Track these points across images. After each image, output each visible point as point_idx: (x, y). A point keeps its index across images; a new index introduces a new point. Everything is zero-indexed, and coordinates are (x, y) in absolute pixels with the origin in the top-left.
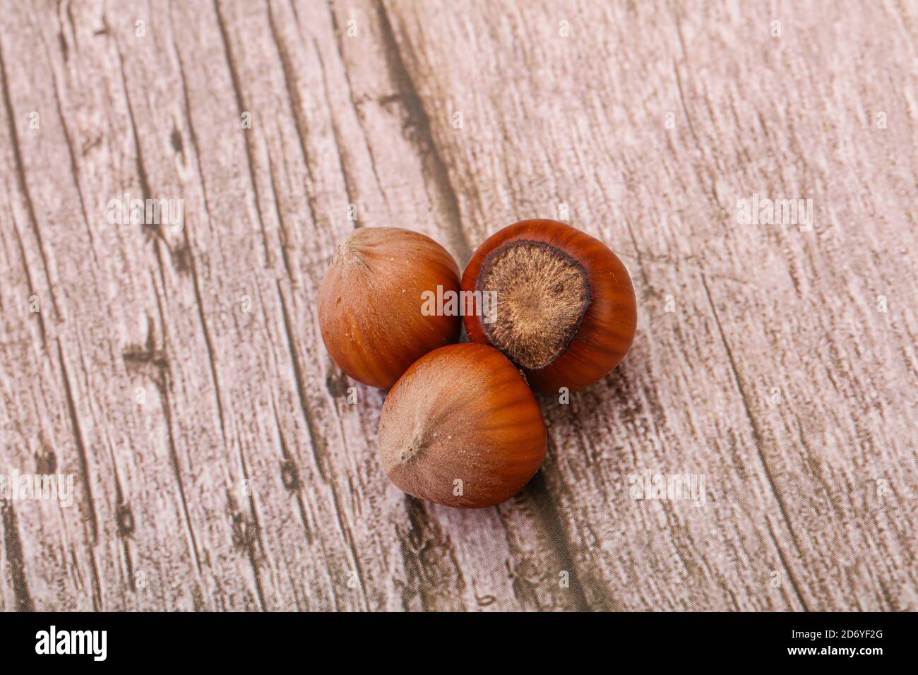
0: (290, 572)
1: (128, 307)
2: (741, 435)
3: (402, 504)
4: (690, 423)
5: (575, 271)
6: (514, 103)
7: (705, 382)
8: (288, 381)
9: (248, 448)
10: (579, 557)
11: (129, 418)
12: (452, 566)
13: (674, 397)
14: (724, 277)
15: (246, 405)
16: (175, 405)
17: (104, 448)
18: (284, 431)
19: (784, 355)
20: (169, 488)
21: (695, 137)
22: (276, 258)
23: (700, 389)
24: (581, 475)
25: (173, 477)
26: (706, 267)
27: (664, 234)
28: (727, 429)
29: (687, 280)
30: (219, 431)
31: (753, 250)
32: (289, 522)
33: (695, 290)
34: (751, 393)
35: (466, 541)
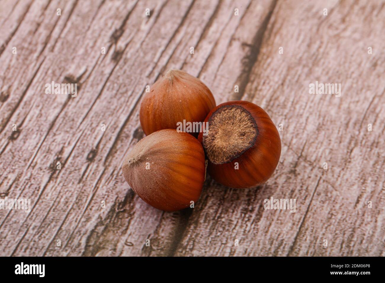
0: (62, 189)
1: (82, 61)
2: (286, 244)
3: (127, 191)
4: (268, 228)
6: (296, 73)
7: (288, 217)
8: (120, 122)
9: (85, 136)
10: (180, 250)
11: (49, 100)
12: (127, 224)
13: (270, 215)
14: (329, 183)
15: (97, 121)
16: (70, 105)
17: (30, 104)
18: (104, 138)
19: (329, 225)
20: (42, 133)
21: (361, 126)
22: (153, 76)
23: (284, 218)
24: (207, 221)
25: (47, 130)
26: (325, 176)
27: (317, 154)
28: (282, 239)
29: (313, 176)
30: (78, 124)
31: (350, 180)
32: (77, 172)
33: (313, 181)
34: (303, 232)
35: (140, 218)
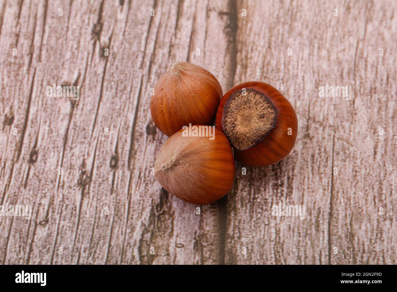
0: (97, 203)
1: (72, 65)
2: (323, 212)
3: (159, 191)
4: (303, 199)
5: (272, 111)
6: (279, 33)
7: (317, 183)
8: (130, 121)
9: (101, 144)
10: (229, 241)
11: (53, 113)
12: (171, 226)
13: (300, 185)
14: (343, 140)
15: (107, 125)
16: (76, 114)
17: (37, 122)
18: (119, 142)
19: (357, 183)
20: (59, 149)
21: (355, 75)
22: (146, 65)
23: (313, 185)
24: (244, 205)
25: (63, 145)
26: (337, 133)
27: (324, 113)
28: (318, 207)
29: (326, 136)
30: (90, 132)
31: (361, 133)
32: (106, 182)
33: (328, 141)
34: (336, 195)
35: (181, 217)
